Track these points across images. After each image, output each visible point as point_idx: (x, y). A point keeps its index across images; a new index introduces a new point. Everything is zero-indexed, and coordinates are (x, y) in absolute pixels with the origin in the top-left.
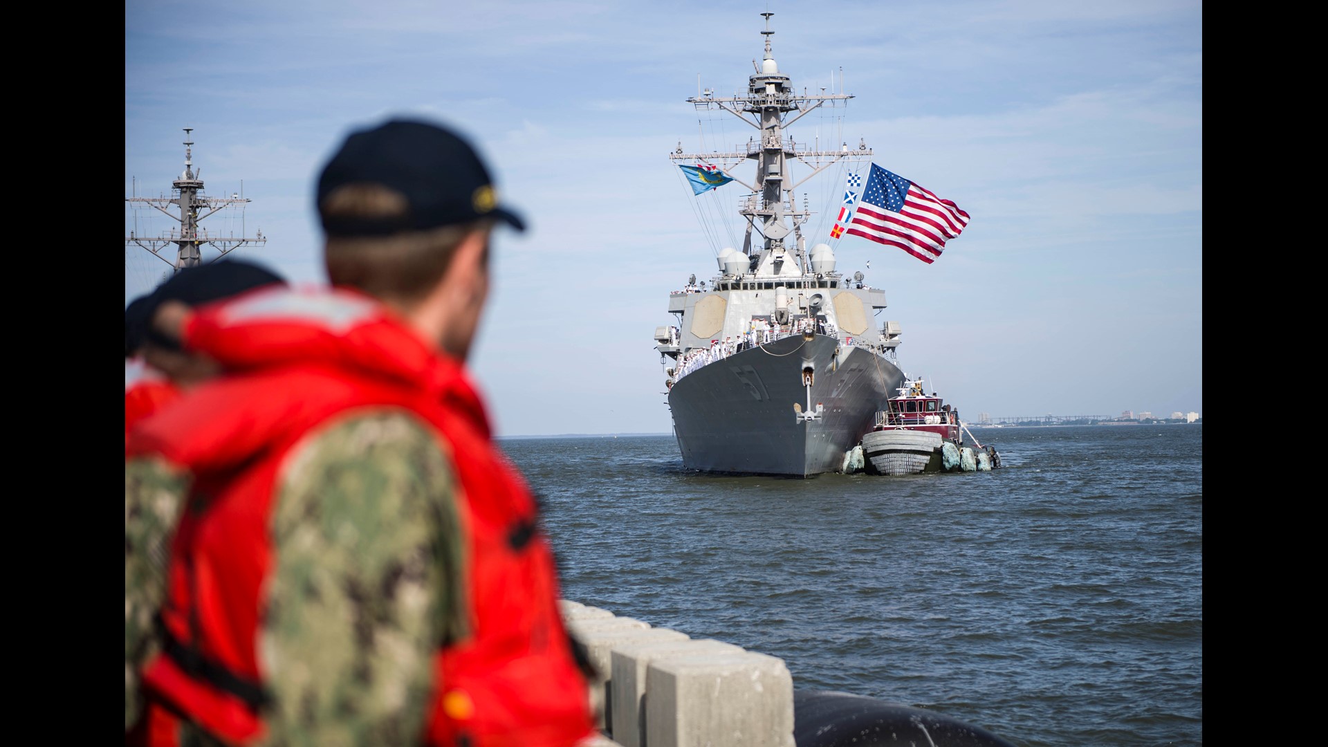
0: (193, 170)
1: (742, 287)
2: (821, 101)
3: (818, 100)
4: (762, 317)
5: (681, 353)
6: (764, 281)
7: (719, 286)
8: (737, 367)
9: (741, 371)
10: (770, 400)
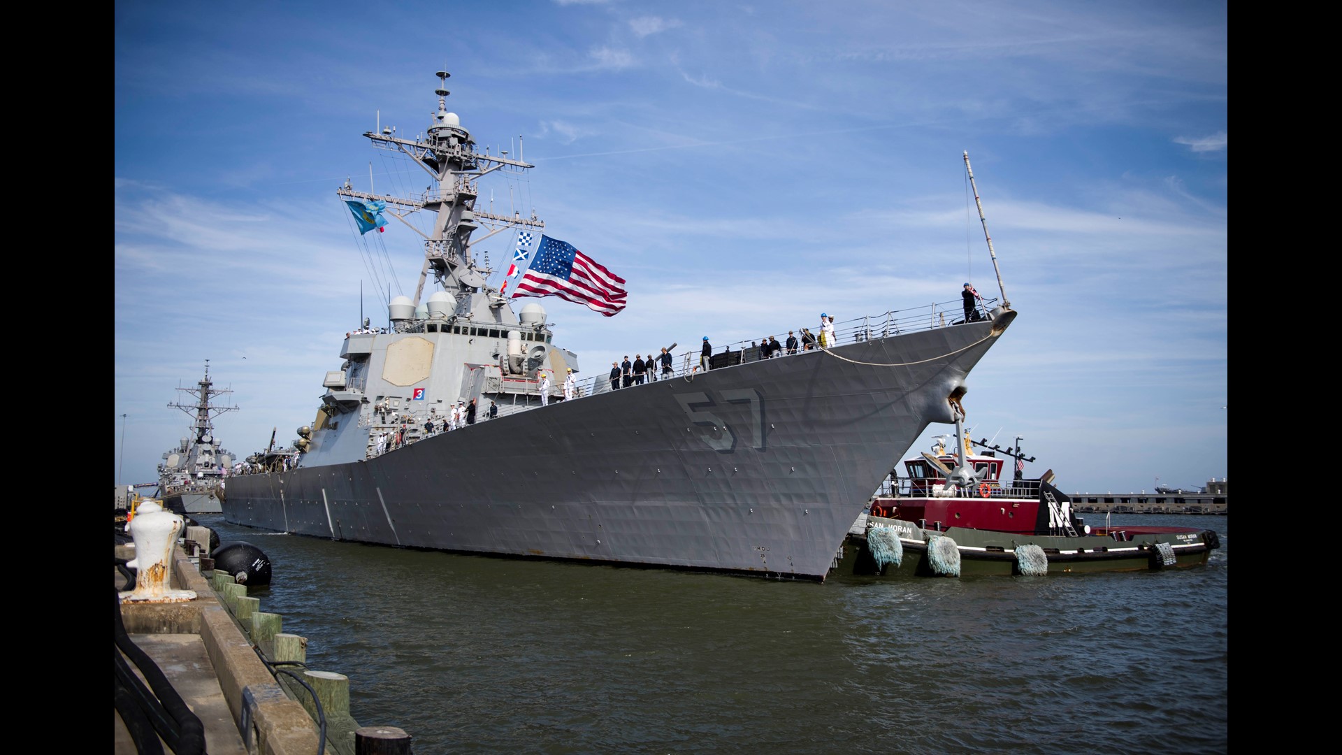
0: (208, 377)
1: (453, 330)
2: (501, 164)
3: (499, 163)
4: (478, 366)
5: (368, 402)
6: (478, 326)
7: (422, 326)
8: (703, 393)
9: (708, 400)
10: (763, 450)
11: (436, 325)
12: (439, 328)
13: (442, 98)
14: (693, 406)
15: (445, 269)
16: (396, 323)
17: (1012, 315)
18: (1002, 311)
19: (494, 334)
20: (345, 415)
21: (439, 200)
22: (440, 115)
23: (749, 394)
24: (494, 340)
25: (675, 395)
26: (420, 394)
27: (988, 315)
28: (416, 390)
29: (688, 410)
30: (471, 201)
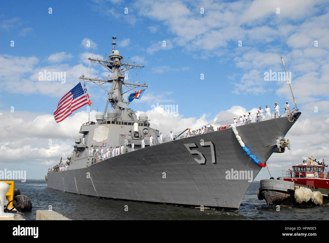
1: (115, 123)
2: (133, 66)
3: (132, 66)
4: (123, 135)
5: (88, 148)
6: (124, 121)
7: (106, 122)
8: (194, 144)
9: (195, 146)
10: (215, 163)
11: (110, 121)
12: (111, 122)
13: (114, 45)
14: (191, 148)
15: (114, 103)
16: (98, 121)
17: (300, 113)
18: (295, 112)
19: (130, 124)
20: (81, 152)
21: (112, 79)
22: (113, 51)
23: (210, 143)
24: (130, 126)
25: (184, 144)
26: (105, 145)
27: (291, 114)
28: (103, 143)
29: (189, 150)
30: (123, 79)
